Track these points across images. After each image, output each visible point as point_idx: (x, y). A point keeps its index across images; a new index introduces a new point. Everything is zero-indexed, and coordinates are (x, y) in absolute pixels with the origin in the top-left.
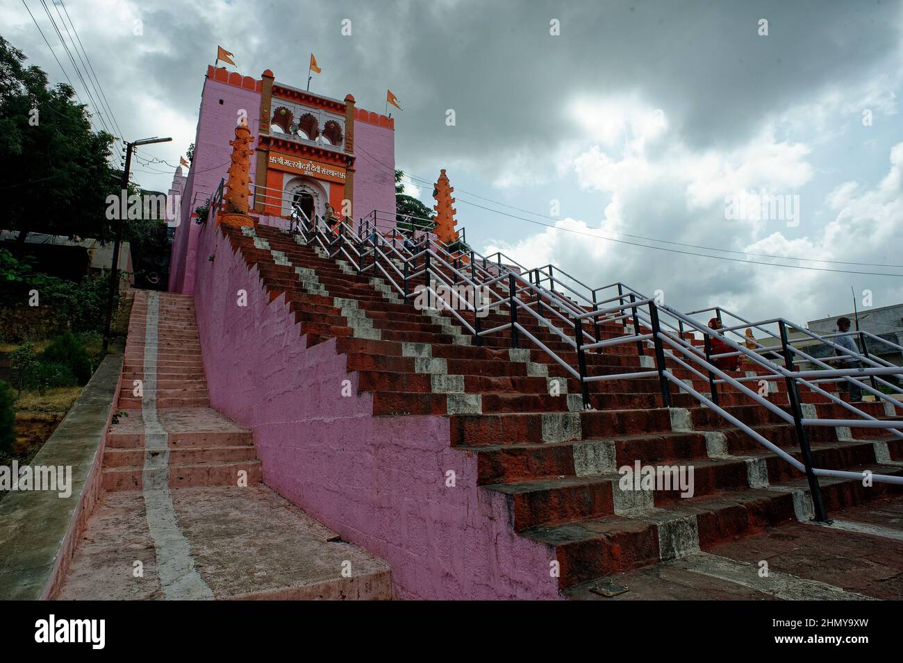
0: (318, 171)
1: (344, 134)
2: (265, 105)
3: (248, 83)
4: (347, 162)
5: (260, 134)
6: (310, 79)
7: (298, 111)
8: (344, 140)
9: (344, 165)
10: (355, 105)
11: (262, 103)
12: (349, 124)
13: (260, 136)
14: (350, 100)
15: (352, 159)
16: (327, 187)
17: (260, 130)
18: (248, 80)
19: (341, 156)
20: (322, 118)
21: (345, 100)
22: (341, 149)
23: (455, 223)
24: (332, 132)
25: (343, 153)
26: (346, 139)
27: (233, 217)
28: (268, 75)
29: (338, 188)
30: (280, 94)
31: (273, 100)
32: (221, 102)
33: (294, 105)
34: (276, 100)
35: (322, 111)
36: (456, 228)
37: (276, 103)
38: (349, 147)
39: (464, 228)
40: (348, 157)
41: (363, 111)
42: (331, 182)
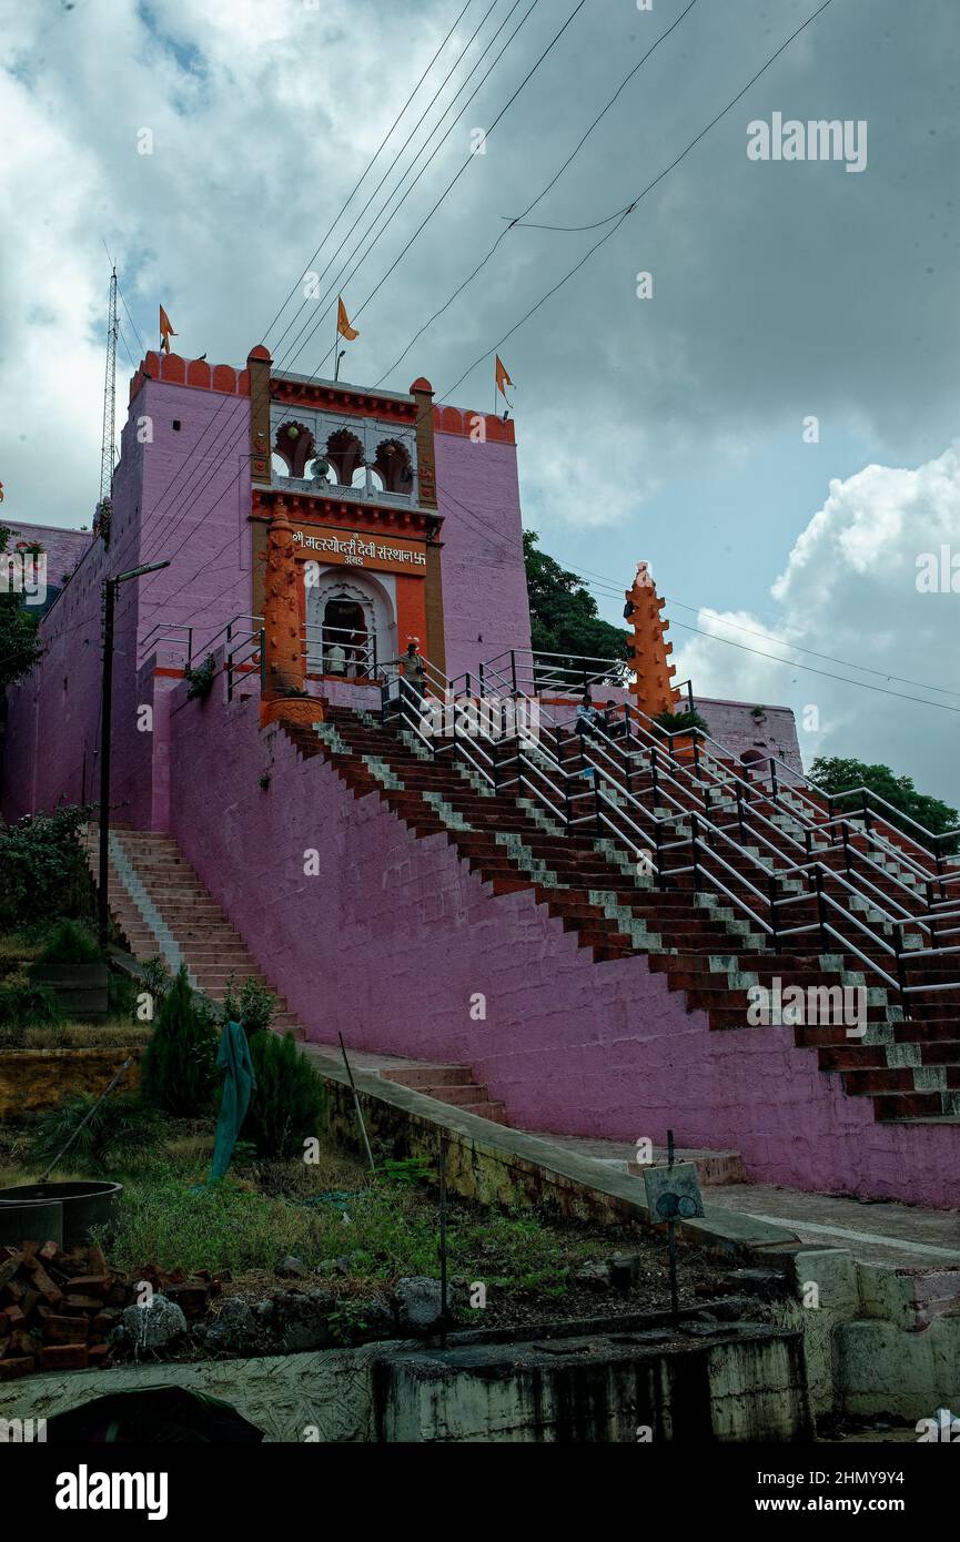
0: (373, 555)
1: (415, 467)
2: (258, 419)
3: (222, 379)
4: (426, 528)
5: (255, 486)
6: (341, 355)
7: (322, 427)
8: (415, 480)
9: (421, 535)
10: (434, 400)
11: (253, 417)
12: (425, 445)
13: (256, 493)
14: (422, 389)
15: (434, 523)
16: (389, 585)
17: (253, 476)
18: (224, 371)
19: (415, 517)
20: (371, 434)
21: (413, 391)
22: (409, 502)
23: (672, 671)
24: (391, 463)
25: (416, 509)
26: (421, 477)
27: (293, 704)
28: (259, 358)
29: (413, 584)
30: (286, 395)
31: (273, 408)
32: (177, 426)
33: (313, 415)
34: (283, 409)
35: (369, 422)
36: (674, 681)
37: (279, 415)
38: (428, 495)
39: (689, 682)
40: (428, 517)
41: (451, 411)
42: (399, 575)
